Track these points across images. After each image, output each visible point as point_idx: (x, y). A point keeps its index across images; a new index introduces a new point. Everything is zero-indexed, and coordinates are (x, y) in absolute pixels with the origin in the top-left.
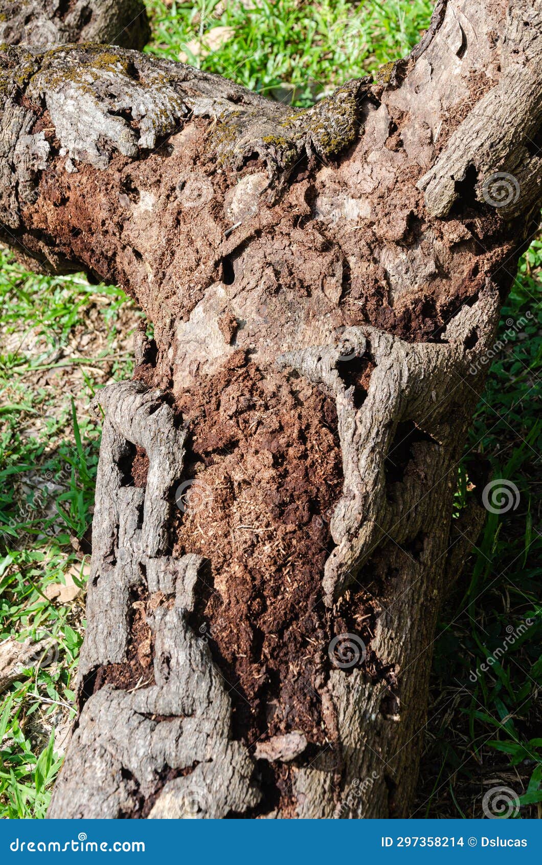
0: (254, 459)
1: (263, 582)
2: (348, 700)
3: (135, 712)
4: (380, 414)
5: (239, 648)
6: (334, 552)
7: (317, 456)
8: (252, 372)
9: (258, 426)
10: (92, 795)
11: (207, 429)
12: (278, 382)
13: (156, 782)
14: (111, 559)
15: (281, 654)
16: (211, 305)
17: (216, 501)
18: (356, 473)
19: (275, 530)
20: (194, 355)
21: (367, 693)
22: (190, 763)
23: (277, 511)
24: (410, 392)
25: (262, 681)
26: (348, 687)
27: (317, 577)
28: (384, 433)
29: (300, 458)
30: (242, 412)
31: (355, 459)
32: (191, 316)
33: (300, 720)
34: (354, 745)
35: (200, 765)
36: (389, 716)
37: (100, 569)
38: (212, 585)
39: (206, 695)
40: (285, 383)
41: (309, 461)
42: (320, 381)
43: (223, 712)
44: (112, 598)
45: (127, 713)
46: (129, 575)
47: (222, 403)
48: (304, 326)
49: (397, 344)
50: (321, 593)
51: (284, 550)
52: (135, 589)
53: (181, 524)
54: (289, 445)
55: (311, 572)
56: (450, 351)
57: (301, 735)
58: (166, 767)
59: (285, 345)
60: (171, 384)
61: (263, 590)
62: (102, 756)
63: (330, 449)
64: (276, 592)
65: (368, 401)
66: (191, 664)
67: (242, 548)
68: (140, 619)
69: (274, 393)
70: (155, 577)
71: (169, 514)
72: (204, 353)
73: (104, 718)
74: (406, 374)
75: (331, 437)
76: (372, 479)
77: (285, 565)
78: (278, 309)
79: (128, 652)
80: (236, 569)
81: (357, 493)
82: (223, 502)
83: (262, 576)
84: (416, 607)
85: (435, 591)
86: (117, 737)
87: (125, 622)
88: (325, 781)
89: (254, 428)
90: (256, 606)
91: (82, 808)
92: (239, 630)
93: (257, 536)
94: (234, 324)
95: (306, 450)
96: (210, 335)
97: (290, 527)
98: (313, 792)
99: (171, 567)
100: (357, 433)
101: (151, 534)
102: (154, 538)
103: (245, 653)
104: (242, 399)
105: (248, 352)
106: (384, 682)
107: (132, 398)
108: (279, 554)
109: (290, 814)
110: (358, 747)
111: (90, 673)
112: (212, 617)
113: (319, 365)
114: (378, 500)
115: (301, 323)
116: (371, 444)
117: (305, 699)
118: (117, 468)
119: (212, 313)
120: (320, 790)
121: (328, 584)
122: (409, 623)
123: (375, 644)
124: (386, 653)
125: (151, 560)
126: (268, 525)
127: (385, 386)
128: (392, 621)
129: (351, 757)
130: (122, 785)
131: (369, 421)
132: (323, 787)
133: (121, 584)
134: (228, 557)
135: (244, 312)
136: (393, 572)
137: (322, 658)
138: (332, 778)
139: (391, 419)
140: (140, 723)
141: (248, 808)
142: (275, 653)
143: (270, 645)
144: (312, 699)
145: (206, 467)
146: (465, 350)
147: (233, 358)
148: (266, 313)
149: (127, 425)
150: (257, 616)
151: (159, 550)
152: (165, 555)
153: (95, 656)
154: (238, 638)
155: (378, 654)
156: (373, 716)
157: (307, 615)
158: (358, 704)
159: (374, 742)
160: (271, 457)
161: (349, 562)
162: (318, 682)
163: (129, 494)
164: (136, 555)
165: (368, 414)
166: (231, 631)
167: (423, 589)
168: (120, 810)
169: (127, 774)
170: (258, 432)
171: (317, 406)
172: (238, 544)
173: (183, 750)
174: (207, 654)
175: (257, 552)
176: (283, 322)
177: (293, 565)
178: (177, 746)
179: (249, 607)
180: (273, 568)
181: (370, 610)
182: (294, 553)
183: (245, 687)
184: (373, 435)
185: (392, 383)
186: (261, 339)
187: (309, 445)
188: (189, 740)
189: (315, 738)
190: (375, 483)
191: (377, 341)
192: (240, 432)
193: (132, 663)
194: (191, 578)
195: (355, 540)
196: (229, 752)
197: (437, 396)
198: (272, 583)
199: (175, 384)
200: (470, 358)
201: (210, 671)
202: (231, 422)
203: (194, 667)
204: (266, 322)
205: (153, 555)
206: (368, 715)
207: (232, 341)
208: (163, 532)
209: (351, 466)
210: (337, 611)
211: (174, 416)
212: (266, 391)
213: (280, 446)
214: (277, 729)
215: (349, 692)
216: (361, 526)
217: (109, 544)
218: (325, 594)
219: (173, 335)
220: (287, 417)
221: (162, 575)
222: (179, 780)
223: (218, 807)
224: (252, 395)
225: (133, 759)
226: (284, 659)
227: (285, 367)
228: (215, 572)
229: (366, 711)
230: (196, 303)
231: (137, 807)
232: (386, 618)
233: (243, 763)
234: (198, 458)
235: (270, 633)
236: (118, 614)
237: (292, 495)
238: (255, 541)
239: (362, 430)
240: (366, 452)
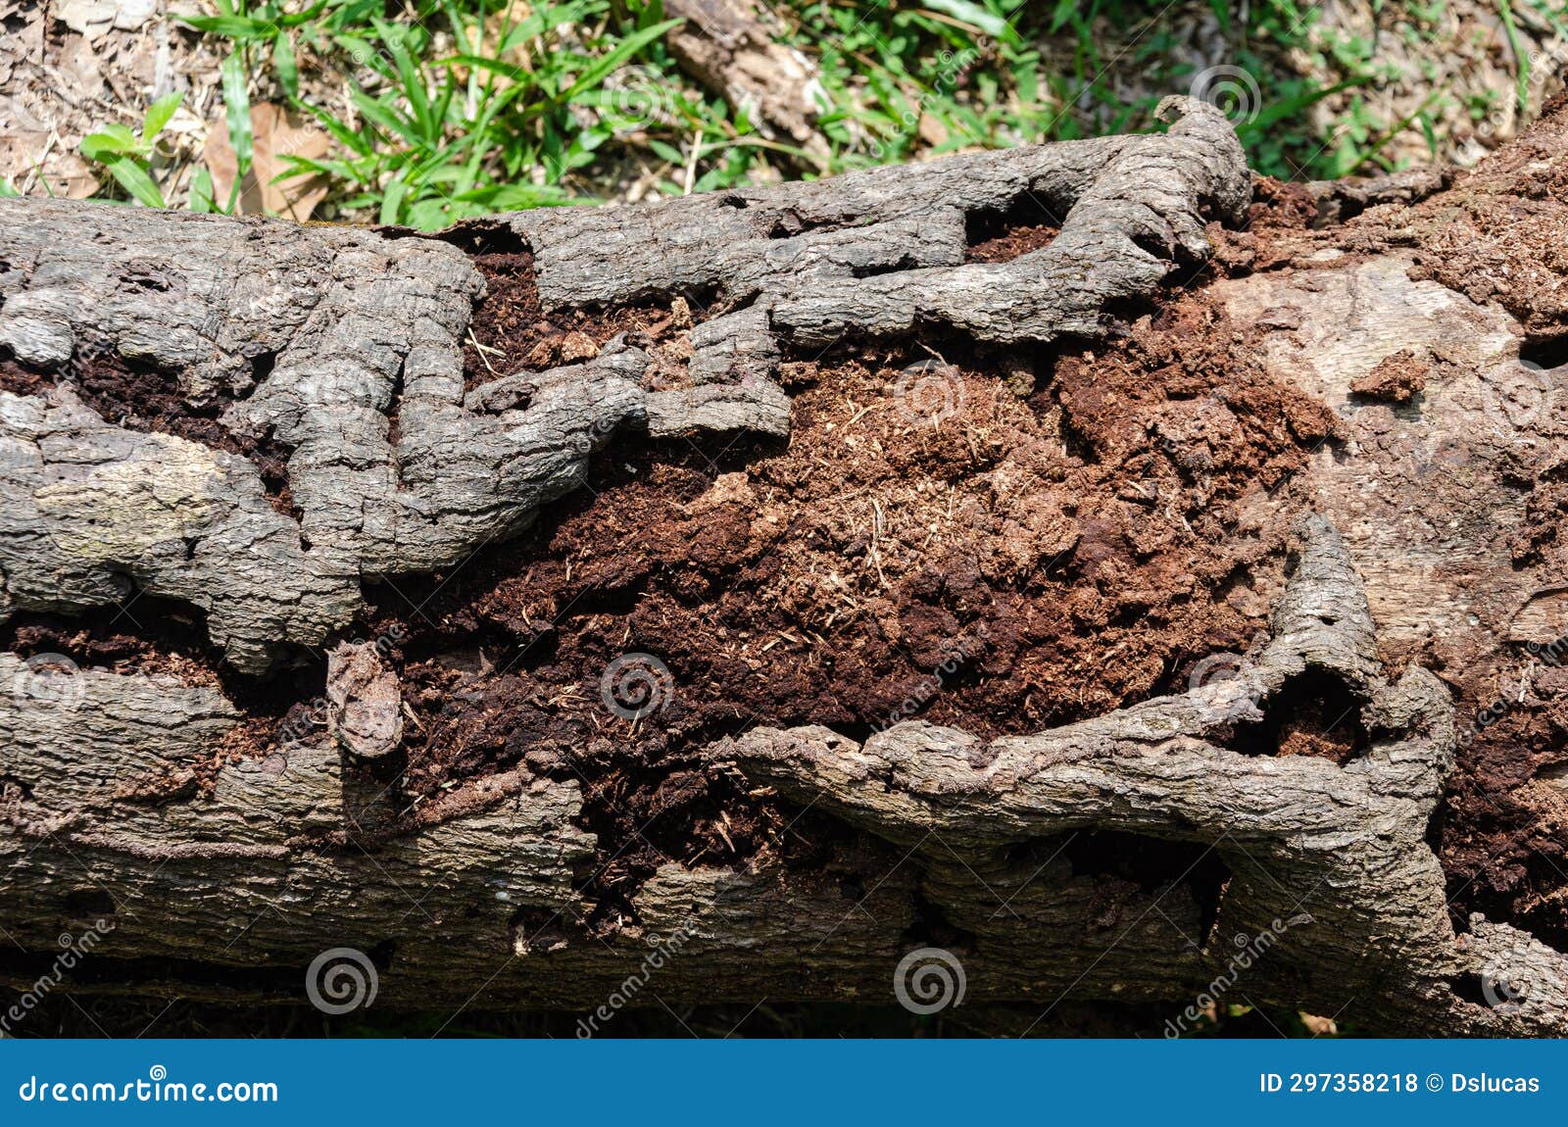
0: (1052, 509)
1: (752, 587)
2: (519, 831)
3: (404, 355)
4: (1204, 796)
5: (587, 560)
6: (843, 739)
7: (1089, 658)
8: (1282, 460)
9: (1140, 501)
10: (209, 301)
11: (1119, 379)
12: (1267, 528)
13: (251, 433)
14: (789, 223)
15: (593, 660)
16: (1452, 326)
17: (933, 439)
18: (1040, 762)
19: (884, 591)
20: (1315, 313)
21: (548, 872)
22: (298, 501)
23: (931, 588)
24: (1283, 859)
25: (515, 626)
26: (548, 827)
27: (787, 711)
28: (1158, 813)
29: (1074, 617)
30: (1171, 457)
31: (1074, 754)
32: (1424, 284)
33: (455, 731)
34: (423, 861)
35: (293, 524)
36: (520, 929)
37: (762, 207)
38: (726, 468)
39: (446, 505)
40: (1266, 547)
41: (1072, 641)
42: (1274, 632)
43: (414, 553)
44: (687, 248)
45: (399, 336)
46: (744, 273)
47: (1187, 405)
48: (1429, 567)
49: (1411, 808)
50: (736, 727)
51: (835, 622)
52: (719, 294)
53: (873, 368)
54: (1102, 585)
55: (795, 694)
56: (1426, 942)
57: (392, 738)
58: (288, 450)
59: (1368, 529)
60: (1239, 272)
61: (734, 592)
62: (294, 303)
63: (1115, 687)
64: (735, 621)
65: (1233, 761)
66: (511, 457)
67: (827, 521)
68: (652, 321)
69: (1235, 524)
70: (721, 334)
71: (885, 333)
72: (1320, 333)
73: (389, 289)
74: (1329, 842)
75: (1144, 682)
76: (1033, 803)
77: (802, 631)
78: (1465, 494)
79: (566, 309)
80: (770, 518)
81: (990, 772)
82: (936, 455)
83: (765, 582)
84: (791, 952)
85: (852, 990)
86: (341, 327)
87: (635, 288)
88: (321, 811)
89: (1131, 493)
90: (687, 580)
91: (181, 285)
92: (624, 552)
93: (863, 552)
94: (1402, 393)
95: (1099, 629)
96: (1373, 340)
97: (893, 627)
98: (293, 788)
99: (748, 365)
100: (1143, 748)
101: (825, 303)
102: (817, 311)
103: (575, 578)
104: (1203, 449)
105: (1337, 444)
106: (590, 907)
107: (1180, 186)
108: (821, 612)
109: (236, 745)
110: (424, 872)
111: (517, 237)
112: (651, 483)
113: (1310, 622)
114: (989, 827)
115: (1436, 559)
116: (1120, 786)
117: (498, 733)
118: (1016, 190)
119: (1434, 332)
120: (302, 802)
121: (760, 740)
122: (746, 943)
123: (672, 871)
124: (658, 901)
125: (762, 316)
126: (888, 571)
127: (1283, 795)
128: (735, 903)
129: (398, 860)
130: (238, 361)
131: (1178, 771)
132: (311, 808)
133: (722, 259)
134: (801, 493)
135: (1443, 411)
136: (853, 886)
137: (602, 755)
138: (335, 826)
139: (1198, 825)
140: (378, 370)
141: (221, 650)
142: (592, 646)
143: (608, 629)
144: (501, 749)
145: (1026, 398)
146: (1446, 978)
147: (1310, 406)
148: (1446, 465)
149: (1108, 190)
150: (668, 587)
151: (791, 328)
152: (780, 344)
153: (549, 239)
154: (607, 554)
155: (651, 884)
156: (503, 895)
157: (694, 704)
158: (516, 856)
159: (449, 907)
160: (1061, 547)
161: (820, 782)
162: (542, 756)
163: (946, 230)
164: (791, 278)
165: (1196, 767)
166: (620, 535)
167: (838, 962)
168: (181, 369)
169: (263, 365)
170: (1122, 504)
171: (1219, 634)
172: (834, 511)
173: (320, 480)
174: (547, 490)
175: (823, 558)
176: (1430, 512)
177: (807, 648)
178: (330, 464)
179: (681, 566)
180: (787, 604)
181: (746, 847)
182: (834, 646)
183: (498, 592)
184: (1144, 788)
185: (1296, 810)
186: (1374, 467)
187: (1111, 634)
188: (341, 488)
189: (420, 772)
190: (1026, 812)
191: (1408, 756)
192: (1118, 461)
193: (544, 326)
194: (724, 416)
195: (880, 785)
196: (331, 584)
197: (1302, 927)
198: (753, 607)
199: (1241, 282)
200: (1429, 994)
201: (508, 505)
202: (1139, 436)
203: (507, 466)
204: (1422, 470)
205: (776, 318)
206: (501, 883)
207: (1360, 397)
208: (838, 330)
209: (1057, 745)
210: (720, 772)
211: (1137, 295)
212: (1237, 505)
213: (1097, 564)
214: (422, 682)
215: (535, 831)
216: (915, 795)
217: (825, 213)
218: (737, 736)
219: (1374, 251)
220: (1173, 568)
221: (726, 347)
222: (254, 483)
223: (204, 583)
224: (1216, 471)
225: (291, 372)
226: (586, 669)
227: (1302, 538)
228: (756, 470)
229: (508, 877)
230: (1460, 289)
231: (195, 404)
232: (737, 888)
233: (314, 619)
234: (1044, 376)
235: (632, 625)
236: (653, 267)
237: (975, 616)
238: (849, 550)
239: (1151, 757)
240: (1099, 778)
